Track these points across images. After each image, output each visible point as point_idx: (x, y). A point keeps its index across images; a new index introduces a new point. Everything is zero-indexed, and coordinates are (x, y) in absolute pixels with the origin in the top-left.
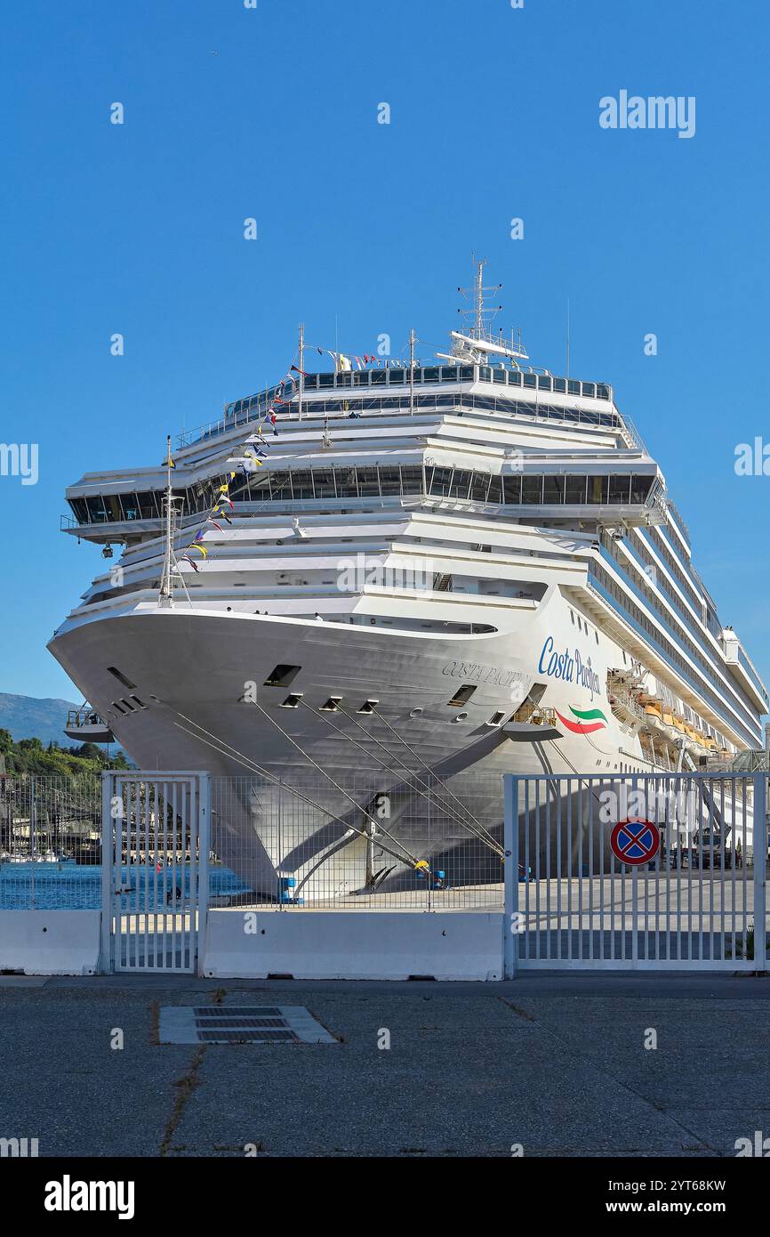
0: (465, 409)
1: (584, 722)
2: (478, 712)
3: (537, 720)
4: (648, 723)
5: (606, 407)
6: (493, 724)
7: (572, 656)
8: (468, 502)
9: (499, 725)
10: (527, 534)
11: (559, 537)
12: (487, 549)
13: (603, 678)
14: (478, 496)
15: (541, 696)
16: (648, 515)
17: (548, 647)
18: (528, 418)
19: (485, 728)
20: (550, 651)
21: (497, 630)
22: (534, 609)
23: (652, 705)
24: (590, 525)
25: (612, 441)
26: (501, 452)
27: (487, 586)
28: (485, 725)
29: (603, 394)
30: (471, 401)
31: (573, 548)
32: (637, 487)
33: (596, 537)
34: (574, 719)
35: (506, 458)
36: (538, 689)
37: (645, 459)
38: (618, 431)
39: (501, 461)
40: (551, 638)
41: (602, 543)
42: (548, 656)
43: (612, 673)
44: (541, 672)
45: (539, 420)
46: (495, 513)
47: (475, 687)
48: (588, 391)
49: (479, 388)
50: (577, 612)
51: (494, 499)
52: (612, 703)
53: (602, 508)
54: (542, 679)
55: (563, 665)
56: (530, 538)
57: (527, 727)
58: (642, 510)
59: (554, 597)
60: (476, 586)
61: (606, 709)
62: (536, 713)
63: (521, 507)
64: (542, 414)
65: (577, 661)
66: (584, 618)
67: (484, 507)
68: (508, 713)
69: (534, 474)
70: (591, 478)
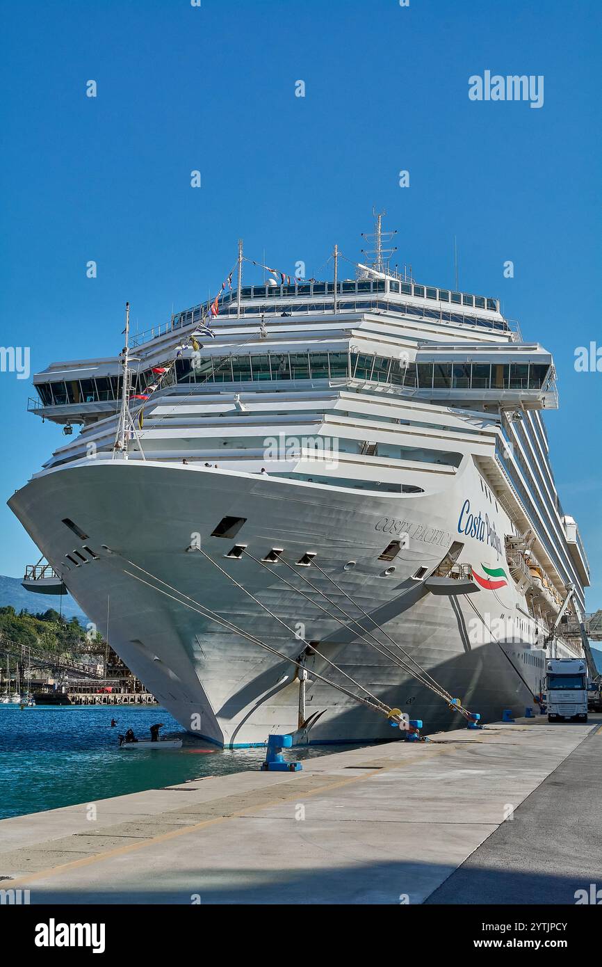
0: (382, 311)
1: (493, 579)
2: (404, 567)
3: (455, 576)
4: (533, 584)
5: (496, 316)
6: (417, 579)
7: (483, 519)
8: (387, 385)
9: (422, 579)
10: (440, 412)
11: (468, 416)
12: (407, 423)
13: (503, 543)
14: (397, 381)
15: (458, 554)
16: (544, 399)
17: (466, 510)
18: (434, 321)
19: (410, 582)
20: (467, 512)
21: (423, 491)
22: (454, 474)
23: (535, 569)
24: (492, 407)
25: (506, 340)
26: (415, 344)
28: (410, 579)
29: (492, 307)
30: (383, 305)
31: (481, 425)
32: (539, 373)
33: (498, 417)
34: (485, 576)
35: (419, 349)
36: (457, 546)
37: (540, 351)
38: (508, 333)
39: (416, 351)
40: (468, 501)
41: (502, 423)
42: (466, 517)
43: (507, 539)
44: (460, 531)
45: (443, 322)
46: (410, 395)
47: (403, 543)
48: (480, 304)
49: (389, 296)
50: (484, 482)
51: (409, 383)
52: (509, 564)
53: (504, 392)
54: (461, 538)
55: (477, 526)
56: (443, 416)
57: (446, 581)
58: (539, 394)
59: (468, 464)
60: (399, 454)
61: (506, 568)
62: (455, 569)
63: (433, 390)
64: (444, 318)
65: (487, 523)
66: (488, 489)
67: (401, 389)
68: (430, 569)
69: (445, 362)
70: (495, 366)
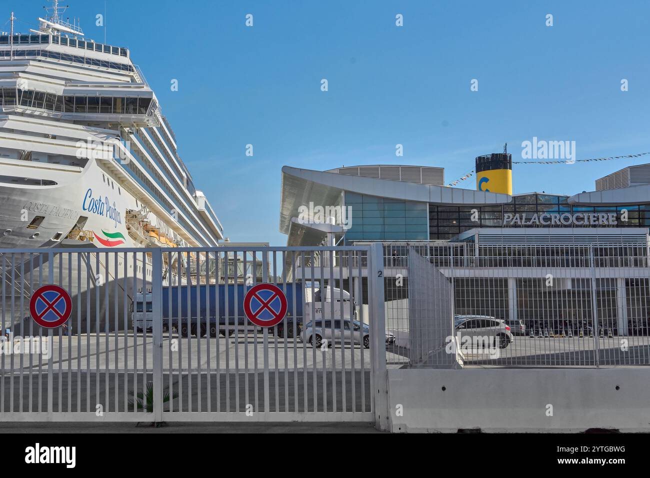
0: (43, 58)
1: (111, 240)
2: (45, 233)
3: (81, 238)
4: (151, 242)
5: (126, 61)
6: (55, 240)
7: (103, 200)
8: (43, 110)
9: (59, 240)
10: (77, 129)
11: (97, 132)
12: (54, 137)
13: (123, 215)
14: (49, 107)
15: (84, 224)
16: (148, 121)
17: (89, 195)
18: (79, 65)
19: (50, 243)
20: (90, 197)
21: (57, 184)
22: (80, 172)
23: (153, 231)
24: (115, 125)
25: (129, 79)
26: (63, 82)
27: (53, 158)
28: (50, 240)
29: (124, 53)
30: (45, 54)
31: (105, 138)
32: (142, 104)
33: (118, 132)
34: (105, 238)
35: (66, 86)
36: (83, 219)
37: (146, 89)
38: (131, 74)
39: (63, 87)
40: (90, 189)
41: (122, 136)
42: (88, 200)
43: (129, 212)
44: (84, 209)
45: (86, 66)
46: (59, 117)
47: (44, 218)
48: (115, 51)
49: (51, 47)
50: (107, 176)
51: (58, 109)
52: (129, 229)
53: (121, 116)
54: (85, 214)
55: (98, 206)
56: (77, 131)
57: (76, 241)
58: (145, 117)
59: (92, 166)
60: (46, 159)
61: (125, 232)
62: (81, 234)
63: (74, 114)
64: (88, 63)
65: (106, 204)
66: (111, 179)
67: (53, 113)
68: (64, 233)
69: (82, 95)
70: (115, 99)
